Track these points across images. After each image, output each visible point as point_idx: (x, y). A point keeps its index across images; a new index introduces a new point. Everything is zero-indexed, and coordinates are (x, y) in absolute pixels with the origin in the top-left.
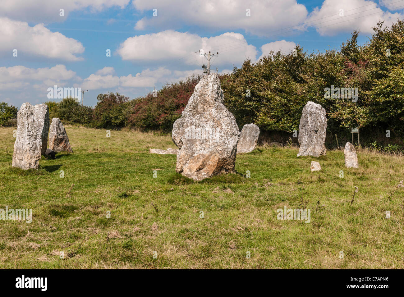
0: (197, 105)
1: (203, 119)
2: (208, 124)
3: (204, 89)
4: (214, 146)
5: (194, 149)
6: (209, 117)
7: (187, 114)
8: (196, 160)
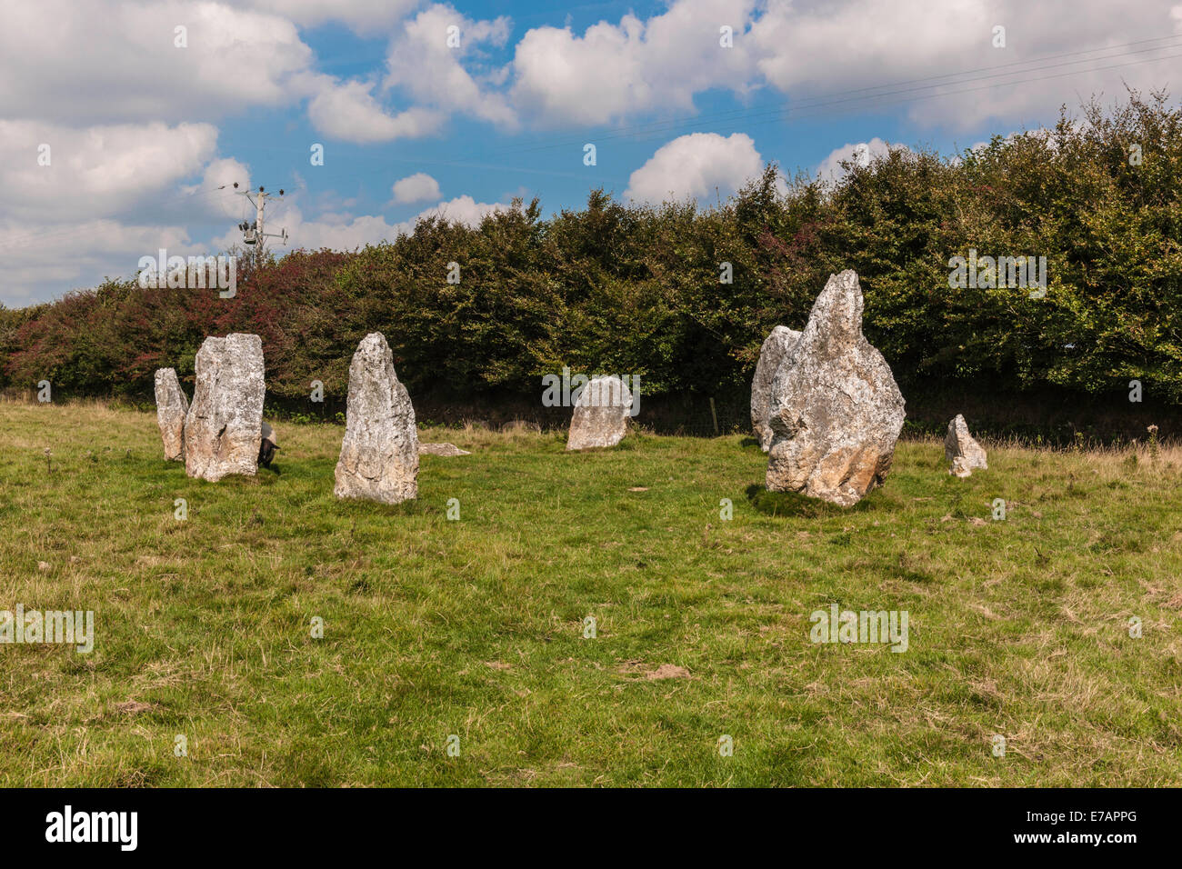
0: (827, 340)
1: (839, 371)
2: (850, 382)
3: (839, 304)
4: (866, 429)
5: (829, 437)
6: (850, 367)
7: (809, 361)
8: (835, 461)
